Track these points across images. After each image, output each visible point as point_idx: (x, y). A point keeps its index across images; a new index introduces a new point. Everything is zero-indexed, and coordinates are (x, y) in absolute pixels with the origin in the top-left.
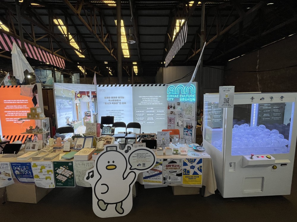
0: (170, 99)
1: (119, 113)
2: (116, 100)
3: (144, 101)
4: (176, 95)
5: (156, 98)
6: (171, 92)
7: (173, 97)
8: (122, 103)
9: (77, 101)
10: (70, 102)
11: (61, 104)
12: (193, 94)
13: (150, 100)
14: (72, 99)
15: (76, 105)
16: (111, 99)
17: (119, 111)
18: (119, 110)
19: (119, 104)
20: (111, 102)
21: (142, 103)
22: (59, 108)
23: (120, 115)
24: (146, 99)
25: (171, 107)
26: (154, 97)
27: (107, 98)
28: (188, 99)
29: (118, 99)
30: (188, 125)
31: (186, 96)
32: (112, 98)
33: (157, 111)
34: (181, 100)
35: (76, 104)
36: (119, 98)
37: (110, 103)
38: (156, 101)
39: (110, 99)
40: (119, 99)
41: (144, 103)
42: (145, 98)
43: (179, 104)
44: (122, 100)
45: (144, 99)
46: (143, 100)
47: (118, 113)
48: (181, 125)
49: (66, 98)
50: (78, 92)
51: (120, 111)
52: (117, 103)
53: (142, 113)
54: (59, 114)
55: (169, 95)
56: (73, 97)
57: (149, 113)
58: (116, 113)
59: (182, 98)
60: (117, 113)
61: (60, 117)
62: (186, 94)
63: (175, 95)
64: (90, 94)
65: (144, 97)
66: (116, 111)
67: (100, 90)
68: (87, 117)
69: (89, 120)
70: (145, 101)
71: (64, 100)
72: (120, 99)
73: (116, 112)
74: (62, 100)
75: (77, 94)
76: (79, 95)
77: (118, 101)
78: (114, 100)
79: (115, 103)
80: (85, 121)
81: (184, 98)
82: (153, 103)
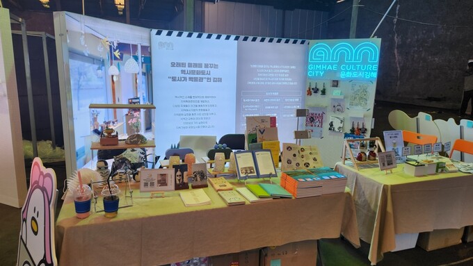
0: (315, 73)
1: (205, 104)
2: (198, 73)
3: (260, 77)
4: (332, 64)
5: (286, 71)
6: (318, 57)
7: (324, 70)
8: (212, 80)
9: (113, 70)
10: (100, 71)
11: (80, 74)
12: (373, 64)
13: (273, 75)
14: (103, 61)
15: (113, 81)
16: (187, 68)
17: (204, 99)
18: (206, 97)
19: (205, 80)
20: (188, 76)
21: (256, 81)
22: (77, 87)
23: (207, 108)
24: (266, 73)
25: (316, 91)
26: (282, 69)
27: (179, 65)
28: (360, 74)
29: (203, 69)
30: (356, 127)
31: (355, 67)
32: (190, 65)
33: (286, 100)
34: (342, 75)
35: (112, 76)
36: (206, 66)
37: (185, 79)
38: (284, 77)
39: (183, 69)
40: (206, 69)
41: (259, 81)
42: (263, 68)
43: (336, 84)
44: (214, 73)
45: (260, 73)
46: (259, 75)
47: (203, 104)
48: (340, 128)
49: (93, 59)
50: (116, 45)
51: (207, 99)
52: (201, 80)
53: (254, 103)
54: (77, 102)
55: (313, 64)
56: (106, 56)
57: (269, 104)
58: (198, 104)
59: (346, 71)
60: (200, 104)
61: (79, 110)
62: (355, 64)
63: (328, 64)
64: (139, 53)
65: (262, 66)
66: (197, 99)
67: (161, 44)
68: (133, 112)
69: (137, 120)
70: (262, 77)
71: (87, 64)
72: (209, 69)
73: (198, 102)
74: (82, 63)
75: (115, 50)
76: (117, 54)
77: (203, 74)
78: (193, 72)
79: (196, 79)
80: (129, 122)
81: (351, 71)
82: (279, 81)
